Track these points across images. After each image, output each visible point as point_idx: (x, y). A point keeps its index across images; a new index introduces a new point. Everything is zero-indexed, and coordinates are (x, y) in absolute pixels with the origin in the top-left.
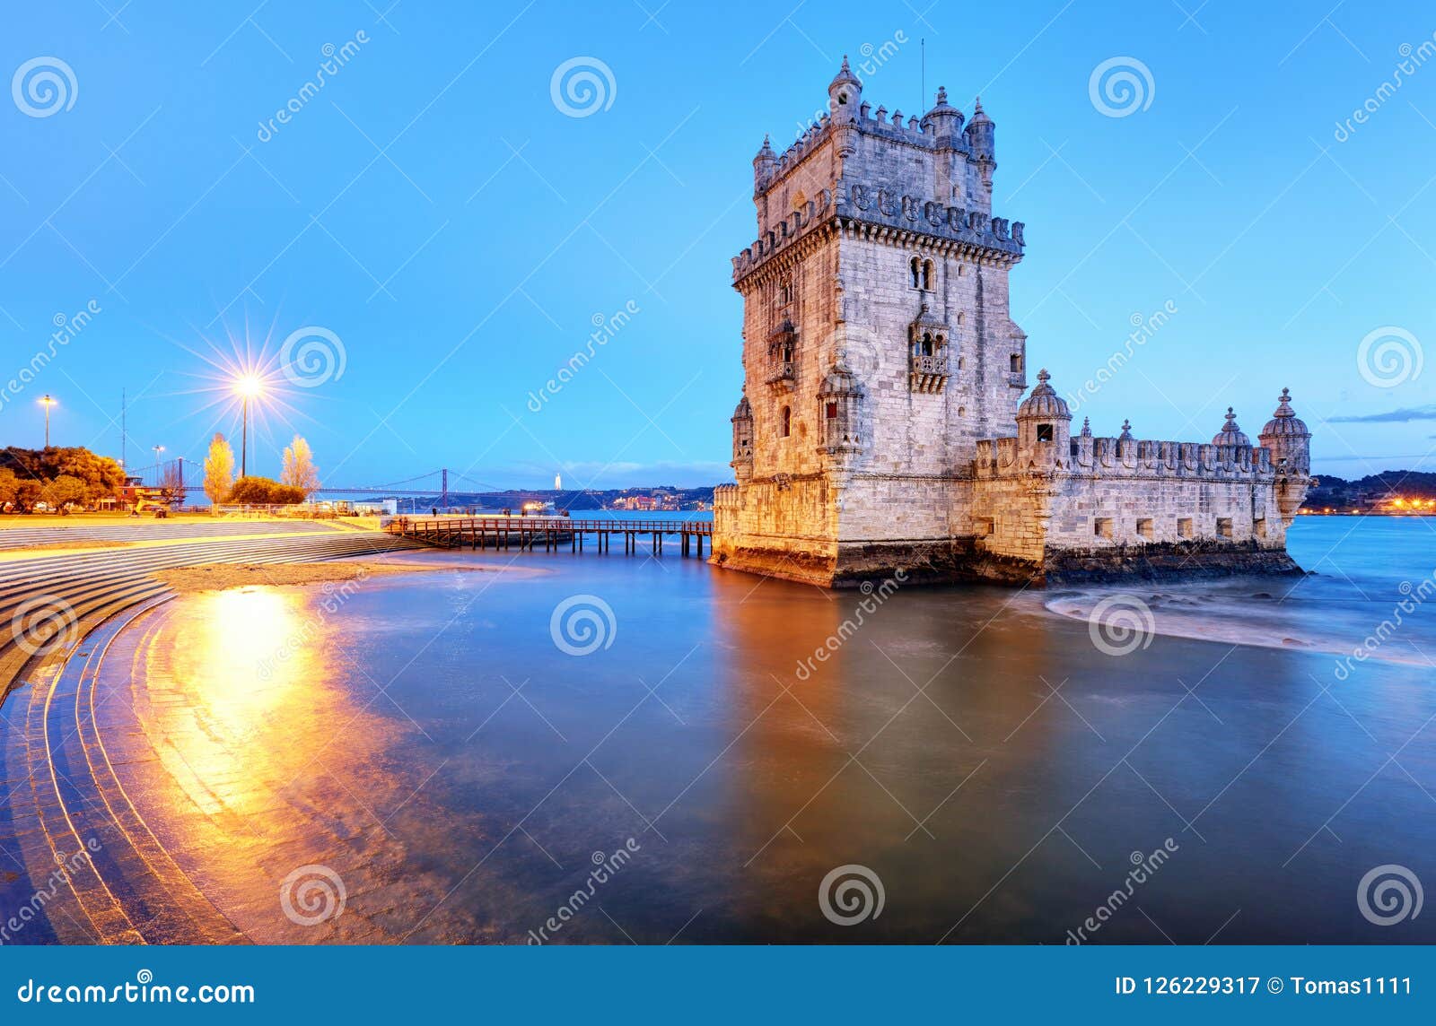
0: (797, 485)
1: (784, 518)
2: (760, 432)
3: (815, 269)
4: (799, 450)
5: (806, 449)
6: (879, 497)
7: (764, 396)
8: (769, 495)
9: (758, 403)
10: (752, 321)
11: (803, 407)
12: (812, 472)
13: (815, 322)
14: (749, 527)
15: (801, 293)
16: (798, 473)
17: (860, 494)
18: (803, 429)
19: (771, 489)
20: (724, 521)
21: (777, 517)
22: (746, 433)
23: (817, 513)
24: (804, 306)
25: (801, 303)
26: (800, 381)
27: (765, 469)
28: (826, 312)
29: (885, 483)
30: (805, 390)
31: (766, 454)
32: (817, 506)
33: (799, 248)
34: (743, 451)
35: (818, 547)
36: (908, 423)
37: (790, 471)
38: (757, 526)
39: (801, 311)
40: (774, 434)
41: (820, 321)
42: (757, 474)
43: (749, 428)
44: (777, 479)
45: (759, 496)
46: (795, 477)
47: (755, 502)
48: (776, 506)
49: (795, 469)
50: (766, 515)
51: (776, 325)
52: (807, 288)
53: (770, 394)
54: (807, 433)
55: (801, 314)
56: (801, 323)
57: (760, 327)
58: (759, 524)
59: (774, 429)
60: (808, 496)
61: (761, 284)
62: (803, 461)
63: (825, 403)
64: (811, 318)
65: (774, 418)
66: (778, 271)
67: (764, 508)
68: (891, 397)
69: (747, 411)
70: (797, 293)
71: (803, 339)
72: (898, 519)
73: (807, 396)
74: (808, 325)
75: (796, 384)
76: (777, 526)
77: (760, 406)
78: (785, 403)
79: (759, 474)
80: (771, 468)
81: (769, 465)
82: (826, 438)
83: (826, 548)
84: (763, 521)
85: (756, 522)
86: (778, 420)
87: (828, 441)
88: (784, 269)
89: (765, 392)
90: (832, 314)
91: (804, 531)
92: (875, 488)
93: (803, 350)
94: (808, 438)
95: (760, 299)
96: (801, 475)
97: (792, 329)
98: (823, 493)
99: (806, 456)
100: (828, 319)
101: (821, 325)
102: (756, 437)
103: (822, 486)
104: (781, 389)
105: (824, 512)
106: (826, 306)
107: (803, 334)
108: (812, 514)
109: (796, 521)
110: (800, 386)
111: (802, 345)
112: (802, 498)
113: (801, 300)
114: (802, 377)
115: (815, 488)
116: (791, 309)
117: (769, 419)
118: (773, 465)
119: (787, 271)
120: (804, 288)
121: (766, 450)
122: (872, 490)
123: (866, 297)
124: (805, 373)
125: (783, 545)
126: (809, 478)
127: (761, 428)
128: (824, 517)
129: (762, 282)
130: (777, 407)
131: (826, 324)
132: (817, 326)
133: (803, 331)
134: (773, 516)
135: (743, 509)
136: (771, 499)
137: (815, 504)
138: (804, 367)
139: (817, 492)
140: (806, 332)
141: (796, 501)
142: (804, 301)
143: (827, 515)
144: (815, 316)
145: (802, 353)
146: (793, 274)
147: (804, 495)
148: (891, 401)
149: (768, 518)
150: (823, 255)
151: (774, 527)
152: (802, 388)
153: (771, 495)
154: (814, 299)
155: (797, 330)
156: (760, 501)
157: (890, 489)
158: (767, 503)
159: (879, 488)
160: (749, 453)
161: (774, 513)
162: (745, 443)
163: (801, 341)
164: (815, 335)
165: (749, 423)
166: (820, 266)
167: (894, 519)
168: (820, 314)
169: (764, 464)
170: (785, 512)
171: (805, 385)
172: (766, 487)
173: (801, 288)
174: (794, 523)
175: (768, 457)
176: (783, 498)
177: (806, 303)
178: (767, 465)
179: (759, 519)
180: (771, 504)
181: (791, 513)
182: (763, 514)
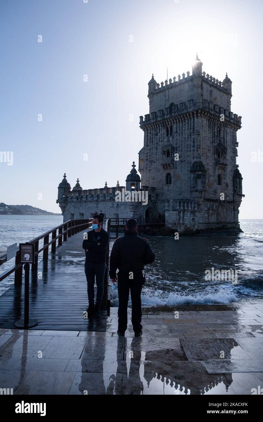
0: (226, 204)
2: (209, 180)
4: (226, 192)
5: (228, 192)
7: (211, 166)
8: (213, 206)
9: (208, 167)
11: (227, 177)
12: (230, 200)
13: (230, 152)
14: (203, 220)
16: (226, 200)
18: (227, 185)
19: (215, 204)
21: (217, 215)
23: (232, 214)
25: (225, 141)
27: (211, 196)
28: (234, 151)
35: (234, 226)
38: (207, 219)
39: (225, 144)
40: (216, 183)
42: (207, 196)
47: (206, 209)
48: (217, 211)
49: (225, 198)
50: (213, 214)
51: (216, 141)
52: (228, 138)
54: (229, 187)
57: (208, 136)
58: (208, 218)
60: (230, 208)
65: (215, 177)
66: (218, 122)
67: (211, 212)
71: (227, 154)
73: (228, 174)
75: (225, 168)
76: (217, 219)
77: (208, 169)
78: (220, 173)
81: (213, 194)
83: (237, 225)
84: (210, 217)
85: (207, 218)
86: (217, 178)
91: (228, 220)
93: (227, 158)
94: (229, 189)
95: (208, 124)
98: (234, 207)
99: (228, 195)
102: (207, 181)
103: (234, 206)
105: (234, 214)
109: (225, 217)
112: (227, 209)
116: (222, 140)
117: (213, 176)
118: (215, 195)
119: (220, 125)
121: (212, 188)
125: (222, 226)
126: (230, 202)
127: (209, 178)
128: (234, 216)
129: (211, 119)
130: (217, 173)
131: (234, 155)
136: (214, 208)
137: (231, 211)
139: (232, 207)
141: (225, 210)
142: (226, 141)
143: (235, 215)
146: (222, 128)
147: (228, 208)
151: (216, 220)
152: (227, 171)
153: (214, 207)
154: (230, 143)
156: (209, 209)
158: (212, 210)
161: (215, 214)
164: (230, 155)
166: (231, 135)
168: (232, 150)
169: (211, 193)
170: (220, 214)
171: (228, 170)
172: (212, 203)
173: (225, 136)
174: (224, 218)
175: (213, 191)
176: (220, 209)
177: (227, 142)
178: (212, 194)
179: (208, 216)
180: (214, 210)
181: (223, 214)
182: (211, 214)
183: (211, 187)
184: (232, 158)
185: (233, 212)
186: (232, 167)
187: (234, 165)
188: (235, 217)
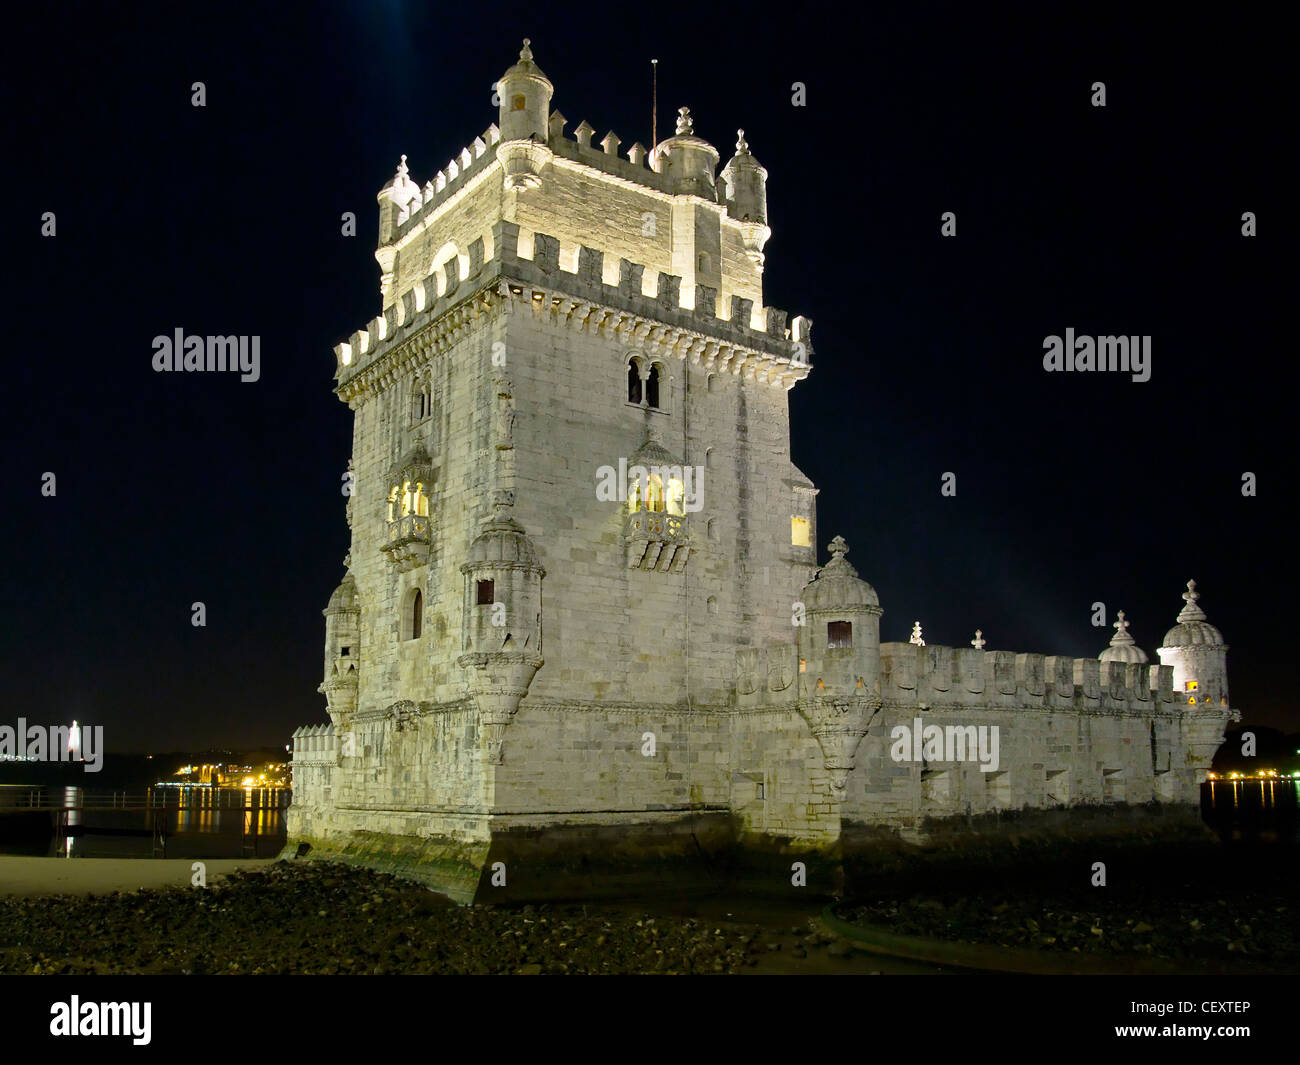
0: (429, 720)
1: (407, 779)
2: (372, 634)
3: (467, 364)
4: (434, 661)
5: (444, 658)
6: (569, 740)
7: (381, 572)
8: (382, 739)
9: (370, 585)
10: (365, 448)
11: (442, 589)
12: (454, 698)
13: (464, 451)
14: (349, 796)
15: (444, 402)
16: (431, 700)
17: (535, 734)
18: (442, 626)
19: (387, 729)
20: (308, 787)
21: (394, 776)
22: (347, 635)
24: (448, 423)
25: (444, 420)
26: (438, 545)
27: (377, 696)
28: (483, 432)
29: (579, 716)
30: (446, 561)
31: (381, 669)
32: (460, 754)
33: (442, 328)
34: (342, 664)
35: (459, 826)
36: (621, 619)
37: (417, 695)
38: (361, 793)
39: (444, 431)
40: (395, 635)
41: (474, 447)
42: (364, 702)
43: (353, 625)
44: (395, 711)
45: (368, 742)
46: (425, 707)
47: (360, 752)
48: (394, 758)
49: (428, 691)
50: (379, 772)
51: (403, 453)
52: (455, 394)
53: (390, 570)
54: (448, 632)
55: (443, 436)
56: (443, 451)
57: (377, 459)
58: (365, 790)
59: (395, 627)
60: (447, 738)
61: (382, 390)
62: (441, 680)
63: (473, 580)
64: (459, 443)
65: (395, 609)
66: (409, 367)
67: (374, 761)
68: (592, 574)
69: (352, 597)
70: (438, 402)
71: (446, 475)
72: (602, 775)
73: (450, 570)
74: (455, 454)
75: (433, 551)
76: (395, 793)
77: (373, 590)
78: (414, 584)
79: (368, 704)
80: (388, 693)
81: (384, 688)
82: (474, 638)
83: (473, 826)
84: (372, 784)
85: (361, 787)
86: (400, 614)
87: (478, 643)
88: (419, 365)
89: (383, 566)
90: (492, 435)
91: (439, 799)
92: (561, 723)
93: (446, 495)
94: (449, 641)
95: (379, 413)
96: (436, 703)
97: (429, 461)
98: (473, 732)
99: (444, 671)
100: (487, 443)
101: (474, 454)
102: (366, 641)
103: (471, 721)
104: (407, 559)
105: (470, 765)
106: (482, 423)
107: (446, 468)
108: (453, 768)
109: (426, 782)
110: (438, 554)
111: (444, 485)
112: (436, 744)
113: (444, 413)
114: (442, 539)
115: (458, 724)
116: (428, 429)
117: (386, 610)
118: (390, 688)
119: (423, 366)
120: (449, 394)
121: (381, 663)
122: (556, 728)
123: (551, 411)
124: (447, 532)
125: (404, 823)
126: (447, 708)
127: (373, 625)
128: (473, 774)
129: (383, 385)
130: (402, 590)
131: (483, 452)
132: (469, 455)
133: (446, 463)
134: (389, 776)
135: (340, 766)
136: (387, 746)
137: (456, 751)
138: (446, 523)
139: (460, 731)
140: (451, 465)
141: (427, 747)
142: (449, 416)
143: (475, 769)
144: (465, 439)
145: (443, 500)
146: (433, 372)
147: (441, 737)
148: (593, 581)
149: (381, 778)
150: (481, 342)
151: (391, 795)
152: (442, 557)
153: (387, 740)
154: (463, 412)
155: (437, 462)
156: (367, 750)
157: (588, 726)
158: (380, 753)
159: (569, 725)
160: (352, 667)
161: (390, 769)
162: (345, 651)
163: (441, 480)
164: (464, 470)
165: (354, 618)
166: (476, 357)
167: (595, 777)
168: (474, 435)
169: (376, 685)
170: (408, 768)
171: (447, 552)
172: (378, 726)
173: (445, 394)
174: (423, 786)
175: (384, 674)
176: (406, 744)
177: (453, 419)
178: (381, 689)
179: (365, 781)
180: (386, 754)
181: (418, 768)
182: (373, 772)
183: (378, 660)
184: (474, 477)
185: (463, 756)
186: (473, 520)
187: (481, 509)
188: (474, 777)
